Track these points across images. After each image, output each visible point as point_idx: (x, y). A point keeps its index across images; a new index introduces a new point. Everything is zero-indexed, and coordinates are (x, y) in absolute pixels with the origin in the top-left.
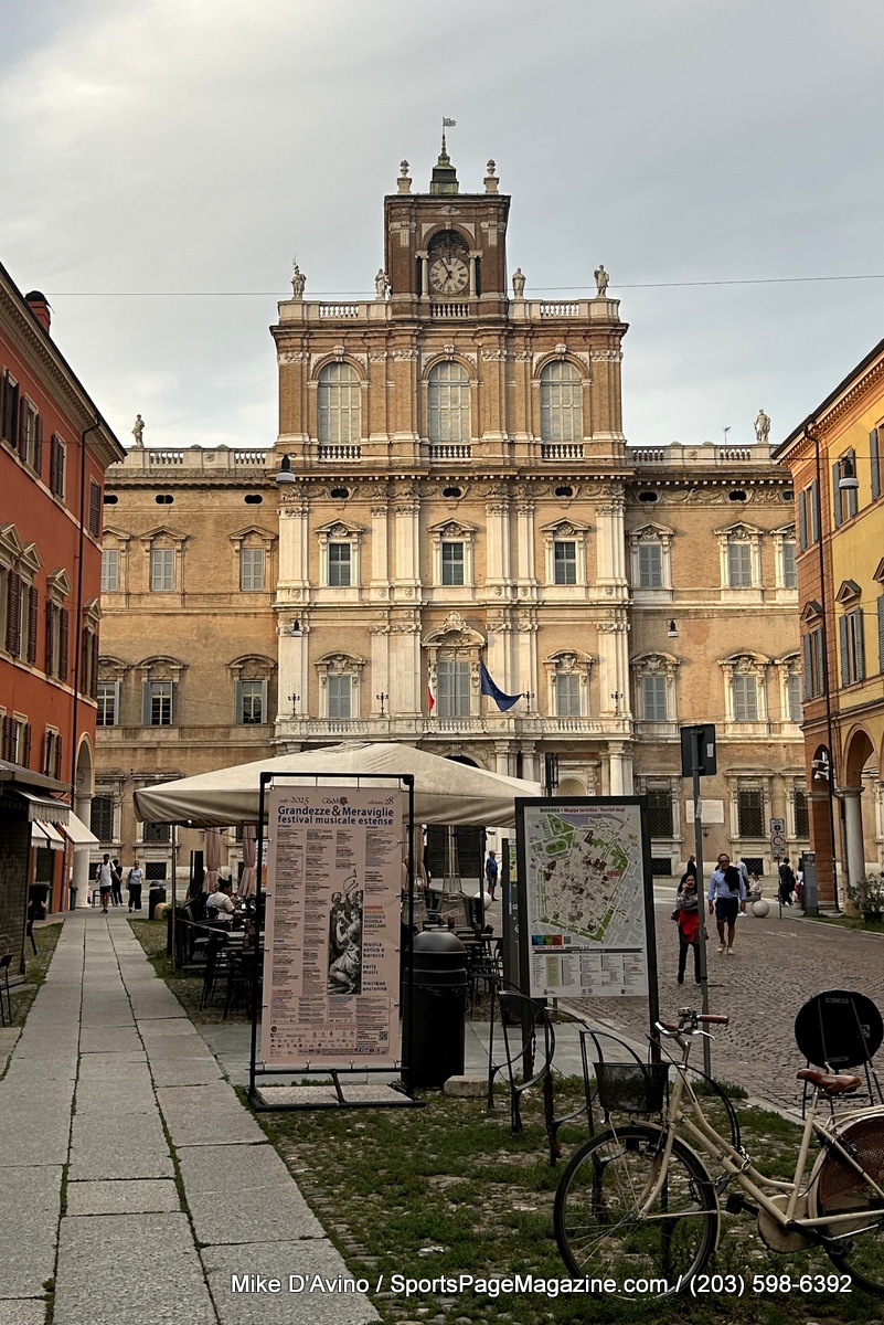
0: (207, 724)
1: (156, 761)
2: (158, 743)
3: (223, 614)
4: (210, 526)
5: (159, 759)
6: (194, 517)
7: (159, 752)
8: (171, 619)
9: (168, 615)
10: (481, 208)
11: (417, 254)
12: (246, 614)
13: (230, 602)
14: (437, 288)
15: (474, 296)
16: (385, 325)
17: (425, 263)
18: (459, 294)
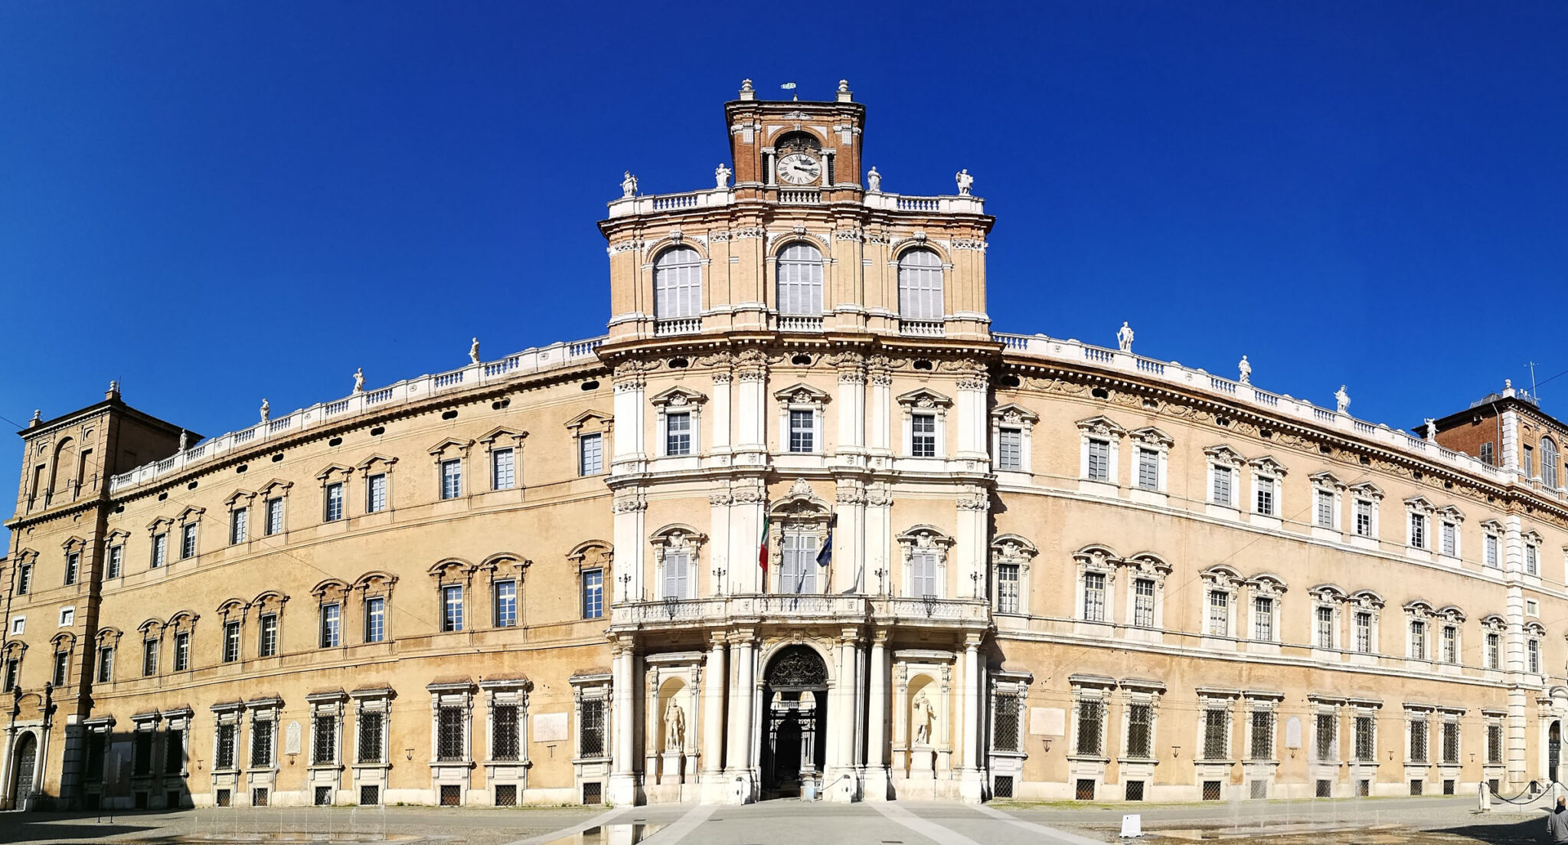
0: (550, 622)
1: (503, 667)
2: (505, 646)
3: (563, 503)
4: (547, 418)
5: (506, 664)
6: (531, 413)
7: (506, 656)
8: (512, 514)
9: (510, 511)
10: (833, 115)
11: (764, 150)
12: (585, 499)
13: (569, 489)
14: (786, 180)
15: (825, 184)
16: (728, 207)
17: (771, 158)
18: (811, 184)
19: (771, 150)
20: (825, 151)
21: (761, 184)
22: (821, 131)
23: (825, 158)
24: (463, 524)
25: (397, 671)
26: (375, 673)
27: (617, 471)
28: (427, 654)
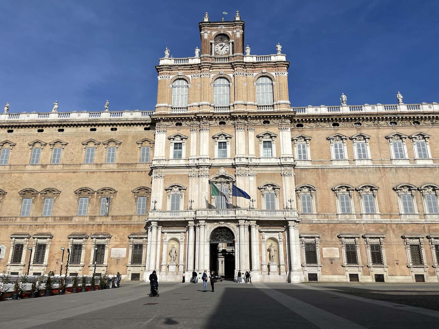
0: (123, 215)
1: (101, 230)
2: (103, 222)
3: (133, 171)
4: (130, 138)
5: (103, 229)
6: (124, 135)
7: (103, 226)
8: (112, 173)
9: (111, 172)
10: (233, 26)
11: (211, 41)
12: (142, 171)
13: (136, 167)
14: (217, 53)
15: (231, 54)
16: (198, 64)
17: (213, 44)
18: (226, 54)
19: (213, 41)
20: (231, 41)
21: (209, 55)
22: (230, 32)
23: (231, 44)
24: (92, 174)
25: (56, 229)
26: (45, 229)
27: (154, 163)
28: (70, 223)
